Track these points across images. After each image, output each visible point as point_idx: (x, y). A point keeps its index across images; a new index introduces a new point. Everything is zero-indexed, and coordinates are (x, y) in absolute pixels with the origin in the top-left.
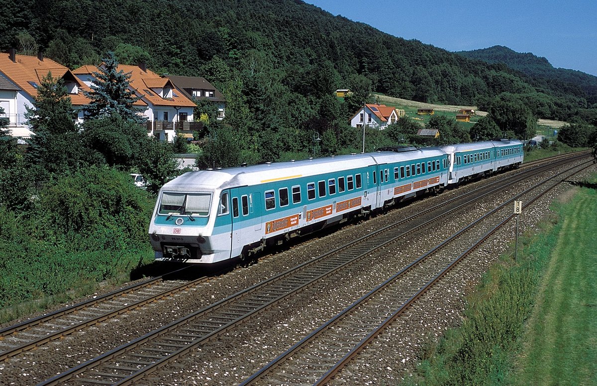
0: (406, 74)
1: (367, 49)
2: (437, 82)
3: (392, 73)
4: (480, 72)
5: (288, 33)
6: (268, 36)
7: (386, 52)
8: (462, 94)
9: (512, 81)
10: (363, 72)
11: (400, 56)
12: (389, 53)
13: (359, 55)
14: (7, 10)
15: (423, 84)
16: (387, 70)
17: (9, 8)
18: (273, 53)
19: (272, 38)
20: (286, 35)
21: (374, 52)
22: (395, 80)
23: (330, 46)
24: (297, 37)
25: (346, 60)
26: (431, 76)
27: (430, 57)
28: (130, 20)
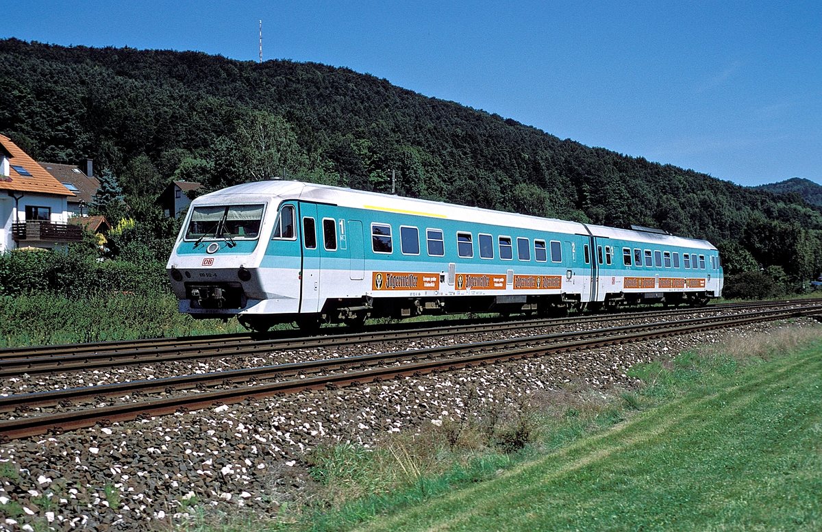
0: (646, 206)
1: (589, 173)
2: (693, 217)
3: (627, 205)
4: (759, 204)
5: (468, 151)
6: (433, 152)
7: (616, 176)
8: (731, 233)
9: (809, 216)
10: (584, 204)
11: (638, 181)
12: (621, 177)
13: (577, 181)
14: (41, 120)
15: (671, 218)
16: (618, 201)
17: (43, 118)
18: (439, 176)
19: (440, 155)
20: (465, 154)
21: (599, 176)
22: (631, 215)
23: (533, 168)
24: (483, 156)
25: (557, 188)
26: (683, 208)
27: (685, 182)
28: (222, 130)
